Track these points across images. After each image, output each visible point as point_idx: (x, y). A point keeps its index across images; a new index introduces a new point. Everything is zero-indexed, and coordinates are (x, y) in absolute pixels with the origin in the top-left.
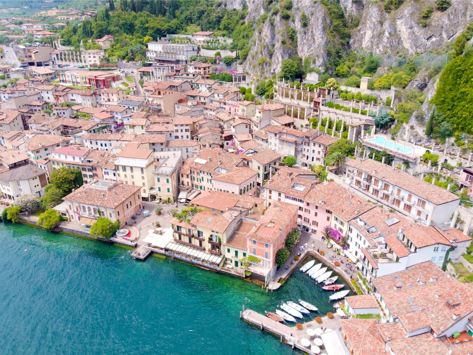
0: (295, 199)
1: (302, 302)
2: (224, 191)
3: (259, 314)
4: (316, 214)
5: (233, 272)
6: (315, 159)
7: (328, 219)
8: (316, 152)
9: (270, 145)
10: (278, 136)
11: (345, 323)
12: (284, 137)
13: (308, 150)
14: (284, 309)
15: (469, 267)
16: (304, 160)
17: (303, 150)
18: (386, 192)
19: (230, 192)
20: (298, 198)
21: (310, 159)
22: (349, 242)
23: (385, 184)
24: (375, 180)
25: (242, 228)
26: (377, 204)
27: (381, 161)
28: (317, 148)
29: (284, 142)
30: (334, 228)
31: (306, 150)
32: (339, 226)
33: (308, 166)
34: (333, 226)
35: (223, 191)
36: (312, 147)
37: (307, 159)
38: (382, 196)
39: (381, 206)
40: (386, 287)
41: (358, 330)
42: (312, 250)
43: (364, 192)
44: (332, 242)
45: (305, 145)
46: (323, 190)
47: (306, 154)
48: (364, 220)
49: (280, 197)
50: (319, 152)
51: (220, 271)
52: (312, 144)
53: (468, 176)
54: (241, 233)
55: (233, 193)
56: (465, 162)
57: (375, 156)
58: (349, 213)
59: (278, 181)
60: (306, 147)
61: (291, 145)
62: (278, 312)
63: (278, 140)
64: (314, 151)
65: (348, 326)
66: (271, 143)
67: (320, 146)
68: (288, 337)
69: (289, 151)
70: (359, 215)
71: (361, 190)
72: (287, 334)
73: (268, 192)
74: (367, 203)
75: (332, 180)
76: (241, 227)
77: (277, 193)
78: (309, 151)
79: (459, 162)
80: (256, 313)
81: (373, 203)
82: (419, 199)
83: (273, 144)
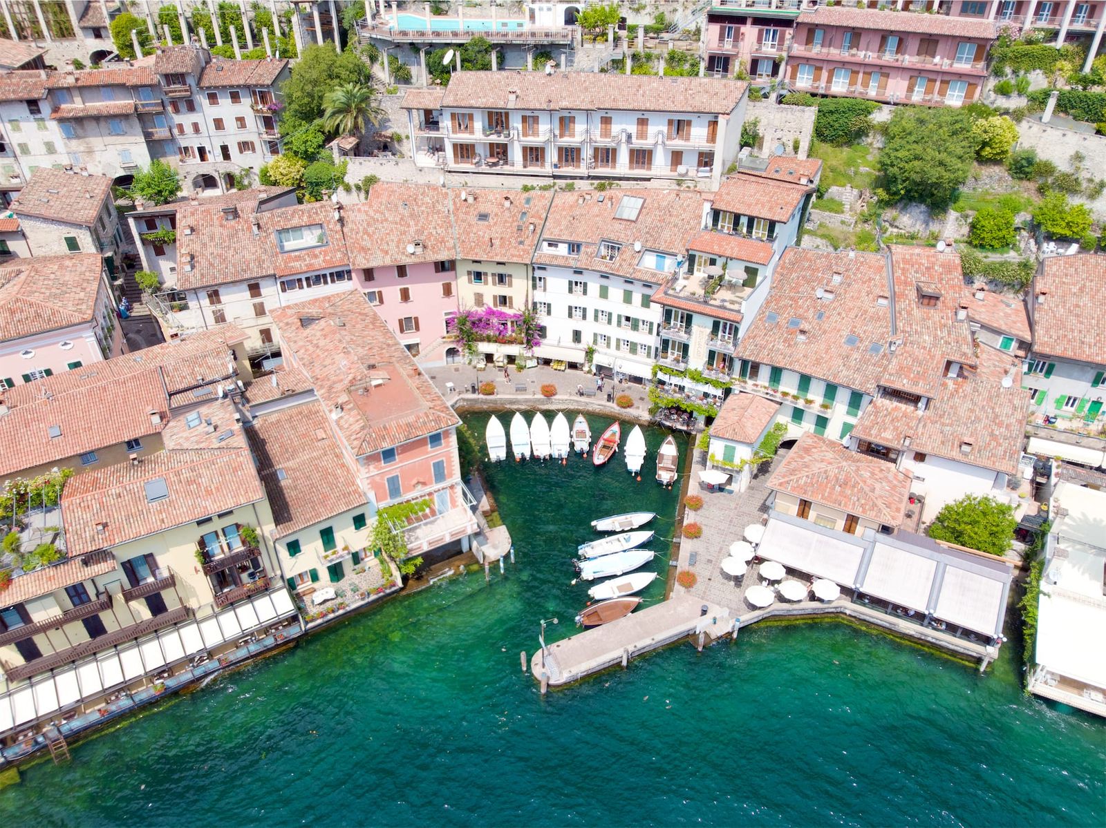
0: (319, 279)
1: (602, 525)
2: (27, 378)
3: (573, 638)
4: (405, 295)
5: (354, 603)
6: (234, 151)
7: (447, 291)
8: (230, 124)
9: (22, 159)
10: (45, 108)
11: (788, 482)
12: (76, 105)
13: (196, 127)
14: (597, 576)
15: (843, 222)
16: (194, 166)
17: (176, 131)
18: (566, 141)
19: (60, 367)
20: (327, 272)
21: (215, 156)
22: (542, 319)
23: (562, 119)
24: (524, 119)
25: (273, 449)
26: (555, 184)
27: (486, 67)
28: (226, 109)
29: (86, 123)
30: (474, 309)
31: (188, 129)
32: (490, 290)
33: (221, 183)
34: (469, 305)
35: (19, 381)
36: (207, 111)
37: (203, 157)
38: (555, 159)
39: (567, 185)
40: (781, 347)
41: (831, 474)
42: (457, 398)
43: (494, 170)
44: (484, 347)
45: (177, 111)
46: (378, 216)
47: (193, 142)
48: (564, 238)
49: (257, 300)
50: (241, 121)
51: (306, 633)
52: (202, 100)
53: (722, 30)
54: (291, 464)
55: (77, 365)
56: (671, 8)
57: (463, 61)
58: (513, 241)
59: (210, 250)
60: (186, 119)
61: (124, 125)
62: (596, 592)
63: (53, 125)
64: (219, 124)
65: (802, 482)
66: (24, 149)
67: (235, 97)
68: (701, 625)
69: (124, 153)
70: (539, 231)
71: (484, 168)
72: (688, 619)
73: (205, 302)
74: (526, 195)
75: (371, 181)
76: (268, 447)
77: (245, 286)
78: (202, 128)
79: (657, 13)
80: (563, 643)
81: (541, 188)
82: (670, 122)
83: (36, 146)
